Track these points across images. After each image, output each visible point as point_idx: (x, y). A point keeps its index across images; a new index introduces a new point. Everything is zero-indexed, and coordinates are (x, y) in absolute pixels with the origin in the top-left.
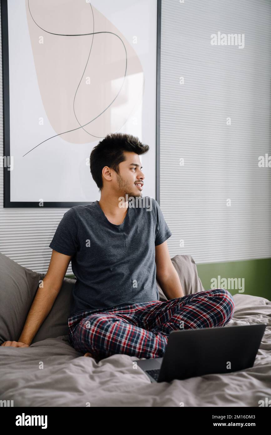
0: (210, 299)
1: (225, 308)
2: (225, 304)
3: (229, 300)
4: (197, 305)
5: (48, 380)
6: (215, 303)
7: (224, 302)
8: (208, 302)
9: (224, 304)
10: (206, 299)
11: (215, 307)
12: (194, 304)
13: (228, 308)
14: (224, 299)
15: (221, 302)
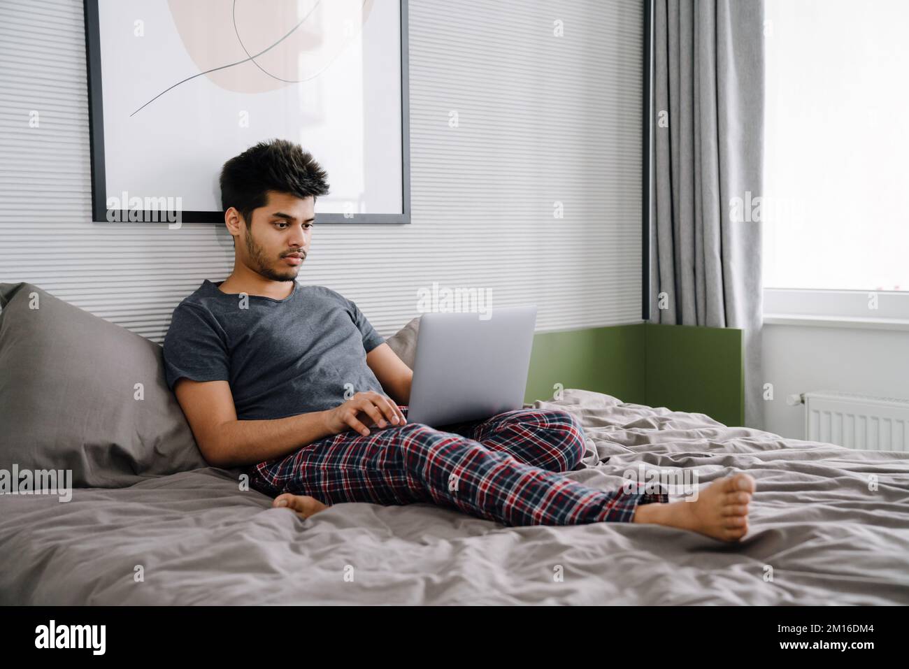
0: (541, 434)
1: (568, 454)
2: (569, 448)
3: (577, 438)
4: (513, 444)
5: (207, 553)
6: (549, 444)
7: (567, 442)
8: (536, 440)
9: (567, 447)
10: (533, 434)
11: (549, 452)
12: (507, 441)
13: (573, 455)
14: (567, 437)
15: (562, 443)
